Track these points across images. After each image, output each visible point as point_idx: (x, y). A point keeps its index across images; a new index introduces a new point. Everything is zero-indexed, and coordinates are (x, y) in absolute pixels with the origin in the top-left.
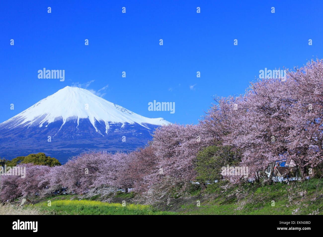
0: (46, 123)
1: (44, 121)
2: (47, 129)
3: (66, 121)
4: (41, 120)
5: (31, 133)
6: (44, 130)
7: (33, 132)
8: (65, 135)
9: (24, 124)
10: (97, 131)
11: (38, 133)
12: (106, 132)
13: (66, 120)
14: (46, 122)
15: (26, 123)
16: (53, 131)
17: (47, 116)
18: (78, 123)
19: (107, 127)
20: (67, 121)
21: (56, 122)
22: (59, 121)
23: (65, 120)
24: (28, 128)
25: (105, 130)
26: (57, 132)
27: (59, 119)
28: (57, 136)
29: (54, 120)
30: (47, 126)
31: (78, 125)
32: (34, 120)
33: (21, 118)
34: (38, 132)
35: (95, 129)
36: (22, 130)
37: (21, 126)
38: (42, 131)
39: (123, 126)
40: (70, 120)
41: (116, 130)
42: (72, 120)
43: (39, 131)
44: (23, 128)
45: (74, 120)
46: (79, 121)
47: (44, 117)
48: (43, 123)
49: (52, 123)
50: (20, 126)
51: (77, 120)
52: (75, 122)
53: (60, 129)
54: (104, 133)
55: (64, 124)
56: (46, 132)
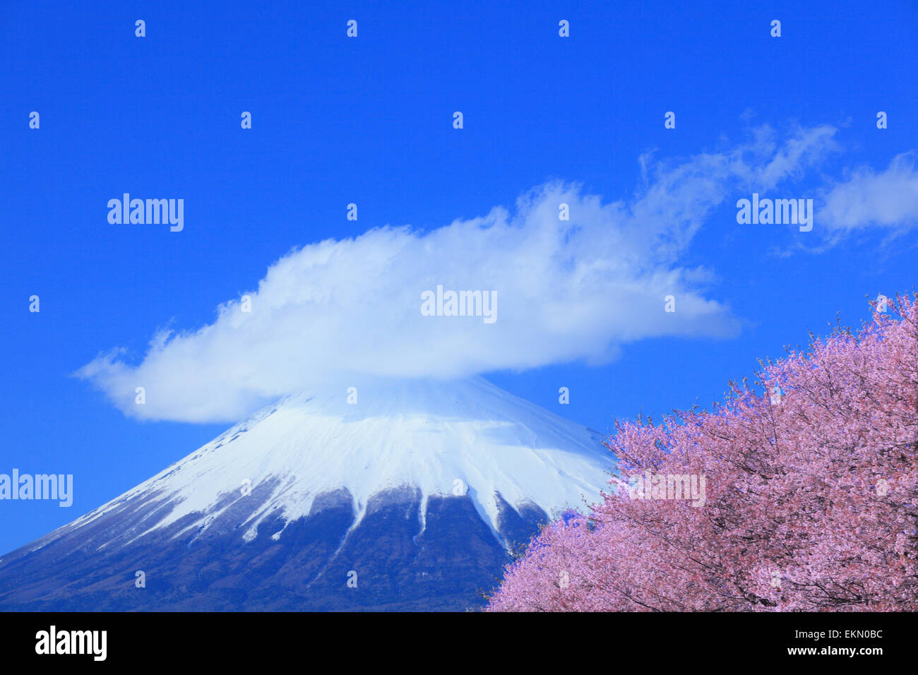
0: (273, 524)
1: (266, 509)
2: (276, 548)
3: (368, 511)
4: (253, 508)
5: (204, 569)
6: (267, 553)
9: (171, 526)
11: (237, 571)
13: (369, 507)
14: (272, 517)
15: (179, 521)
16: (305, 561)
17: (277, 490)
18: (423, 521)
20: (371, 512)
21: (319, 513)
22: (333, 511)
23: (360, 505)
24: (190, 546)
26: (324, 563)
27: (334, 503)
28: (324, 581)
29: (313, 508)
30: (276, 536)
31: (424, 528)
32: (218, 507)
33: (158, 499)
34: (234, 566)
36: (164, 554)
37: (156, 537)
38: (254, 561)
40: (385, 504)
42: (395, 507)
43: (241, 561)
44: (165, 549)
45: (406, 505)
46: (428, 510)
48: (259, 521)
49: (302, 519)
50: (154, 535)
51: (417, 505)
52: (407, 517)
55: (356, 523)
56: (274, 565)
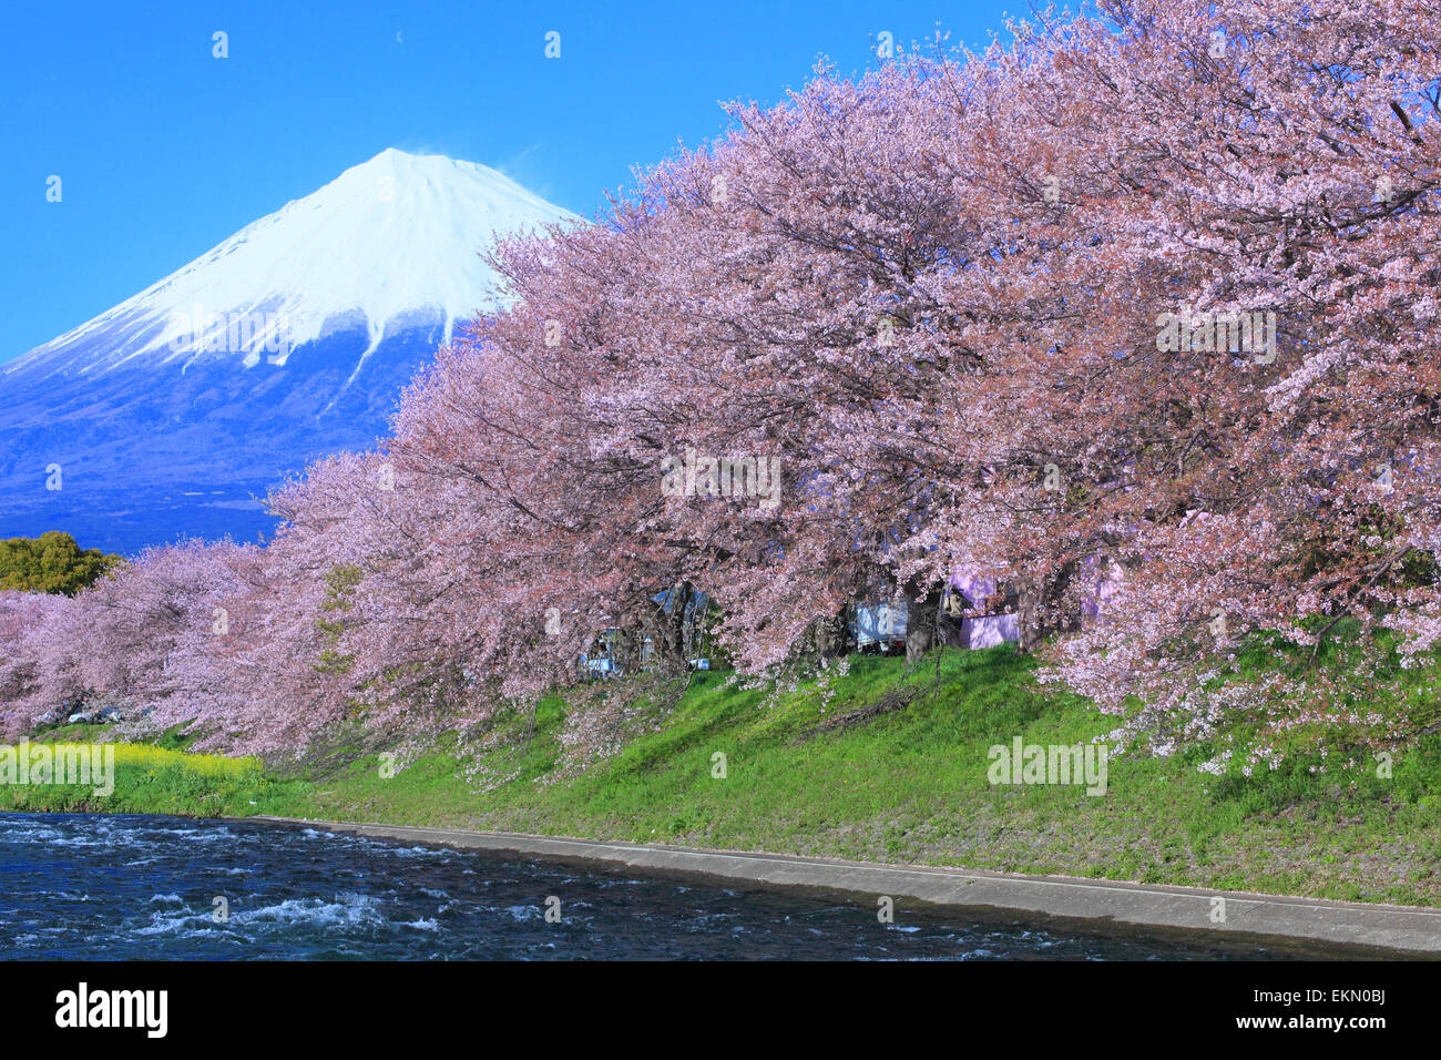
2: (280, 376)
3: (385, 334)
5: (201, 397)
6: (271, 380)
7: (212, 394)
8: (376, 409)
9: (163, 348)
11: (237, 400)
13: (386, 330)
16: (314, 390)
17: (282, 309)
20: (389, 336)
21: (329, 337)
22: (345, 333)
23: (376, 328)
24: (184, 370)
26: (336, 392)
27: (346, 325)
28: (336, 412)
29: (322, 332)
33: (146, 317)
34: (235, 394)
36: (153, 380)
37: (144, 361)
38: (256, 389)
40: (405, 327)
42: (416, 330)
43: (242, 388)
44: (155, 373)
45: (428, 328)
46: (454, 332)
47: (267, 310)
49: (310, 343)
50: (142, 359)
51: (441, 329)
52: (430, 341)
53: (352, 378)
55: (372, 348)
56: (277, 395)
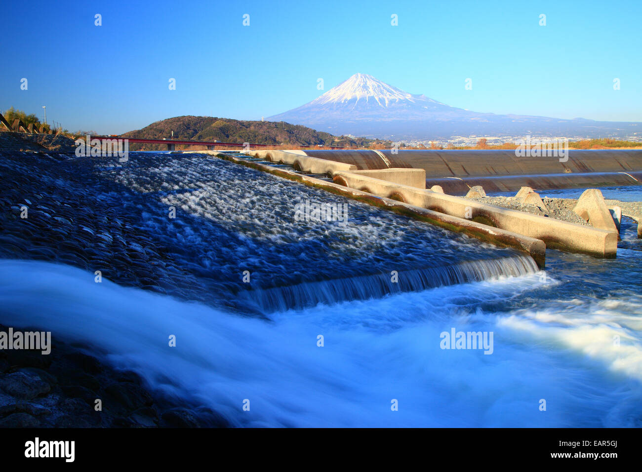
0: (346, 100)
1: (345, 98)
2: (346, 104)
3: (359, 99)
4: (343, 98)
7: (338, 106)
8: (359, 108)
10: (380, 104)
12: (386, 105)
13: (359, 97)
15: (332, 100)
16: (351, 106)
18: (367, 99)
19: (387, 102)
21: (352, 99)
22: (354, 98)
24: (334, 103)
25: (385, 104)
26: (354, 106)
28: (355, 109)
30: (346, 102)
31: (368, 101)
32: (338, 97)
34: (341, 106)
35: (378, 104)
37: (329, 102)
38: (344, 106)
39: (397, 101)
40: (361, 98)
41: (393, 105)
42: (363, 99)
44: (331, 104)
47: (344, 95)
48: (344, 100)
49: (350, 99)
51: (366, 97)
52: (365, 99)
53: (356, 104)
54: (385, 107)
